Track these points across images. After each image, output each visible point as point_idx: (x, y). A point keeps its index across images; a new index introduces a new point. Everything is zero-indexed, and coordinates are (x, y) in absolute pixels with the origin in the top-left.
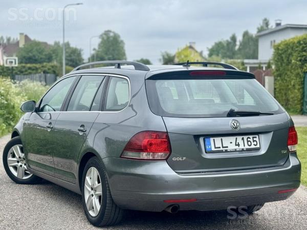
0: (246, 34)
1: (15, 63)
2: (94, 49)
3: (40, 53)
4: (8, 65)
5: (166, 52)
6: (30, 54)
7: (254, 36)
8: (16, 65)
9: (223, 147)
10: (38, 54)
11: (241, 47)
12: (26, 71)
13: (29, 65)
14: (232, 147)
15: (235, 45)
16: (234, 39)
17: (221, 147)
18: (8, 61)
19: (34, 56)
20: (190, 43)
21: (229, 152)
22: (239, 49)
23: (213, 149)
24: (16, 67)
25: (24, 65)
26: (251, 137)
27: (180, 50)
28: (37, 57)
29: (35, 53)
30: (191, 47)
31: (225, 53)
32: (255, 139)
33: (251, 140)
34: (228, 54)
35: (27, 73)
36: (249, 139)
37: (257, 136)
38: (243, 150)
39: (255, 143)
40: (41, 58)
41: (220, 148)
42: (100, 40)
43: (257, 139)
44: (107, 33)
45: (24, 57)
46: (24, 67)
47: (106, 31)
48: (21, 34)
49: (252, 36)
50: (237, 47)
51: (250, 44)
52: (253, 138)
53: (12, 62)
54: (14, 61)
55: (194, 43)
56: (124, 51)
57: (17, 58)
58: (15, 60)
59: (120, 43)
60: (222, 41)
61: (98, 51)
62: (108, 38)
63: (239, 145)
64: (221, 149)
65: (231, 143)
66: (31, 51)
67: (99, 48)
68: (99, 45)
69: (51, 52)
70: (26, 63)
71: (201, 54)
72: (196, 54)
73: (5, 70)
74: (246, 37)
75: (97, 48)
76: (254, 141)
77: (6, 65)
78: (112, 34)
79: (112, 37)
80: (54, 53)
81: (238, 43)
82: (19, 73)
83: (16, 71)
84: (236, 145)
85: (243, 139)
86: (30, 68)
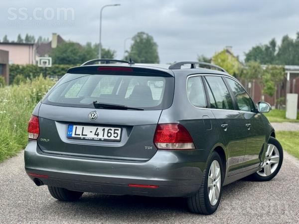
0: (285, 39)
1: (49, 64)
2: (127, 51)
3: (74, 54)
4: (42, 65)
5: (202, 56)
6: (65, 55)
7: (294, 41)
8: (49, 65)
9: (82, 135)
10: (73, 55)
11: (281, 52)
12: (59, 72)
13: (62, 66)
14: (91, 136)
15: (274, 50)
16: (273, 43)
17: (81, 134)
18: (42, 61)
19: (68, 57)
20: (227, 47)
21: (86, 140)
22: (279, 55)
23: (73, 135)
24: (50, 68)
25: (57, 65)
26: (113, 129)
27: (217, 54)
28: (70, 58)
29: (69, 54)
30: (228, 51)
31: (263, 58)
32: (116, 131)
33: (112, 132)
34: (267, 59)
35: (59, 74)
36: (110, 131)
37: (120, 129)
38: (100, 140)
39: (116, 135)
40: (75, 59)
41: (79, 135)
42: (133, 42)
43: (119, 132)
44: (140, 34)
45: (58, 58)
46: (57, 68)
47: (139, 33)
48: (54, 34)
49: (292, 40)
50: (276, 53)
51: (290, 49)
52: (115, 130)
53: (46, 63)
54: (47, 61)
55: (231, 47)
56: (157, 53)
57: (50, 59)
58: (49, 60)
59: (153, 46)
60: (260, 46)
61: (131, 53)
62: (141, 40)
63: (98, 135)
64: (81, 136)
65: (91, 132)
66: (65, 52)
67: (132, 51)
68: (132, 47)
69: (86, 54)
70: (59, 64)
71: (237, 58)
72: (233, 59)
73: (38, 70)
74: (285, 42)
75: (129, 50)
76: (115, 133)
77: (39, 66)
78: (145, 36)
79: (145, 39)
80: (88, 54)
81: (277, 49)
82: (52, 73)
83: (49, 72)
84: (95, 134)
85: (104, 130)
86: (63, 69)
